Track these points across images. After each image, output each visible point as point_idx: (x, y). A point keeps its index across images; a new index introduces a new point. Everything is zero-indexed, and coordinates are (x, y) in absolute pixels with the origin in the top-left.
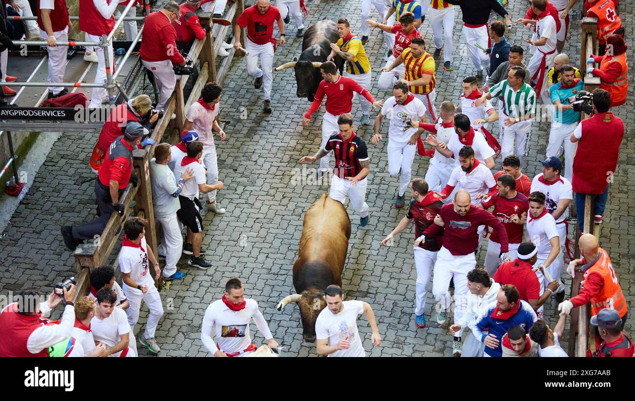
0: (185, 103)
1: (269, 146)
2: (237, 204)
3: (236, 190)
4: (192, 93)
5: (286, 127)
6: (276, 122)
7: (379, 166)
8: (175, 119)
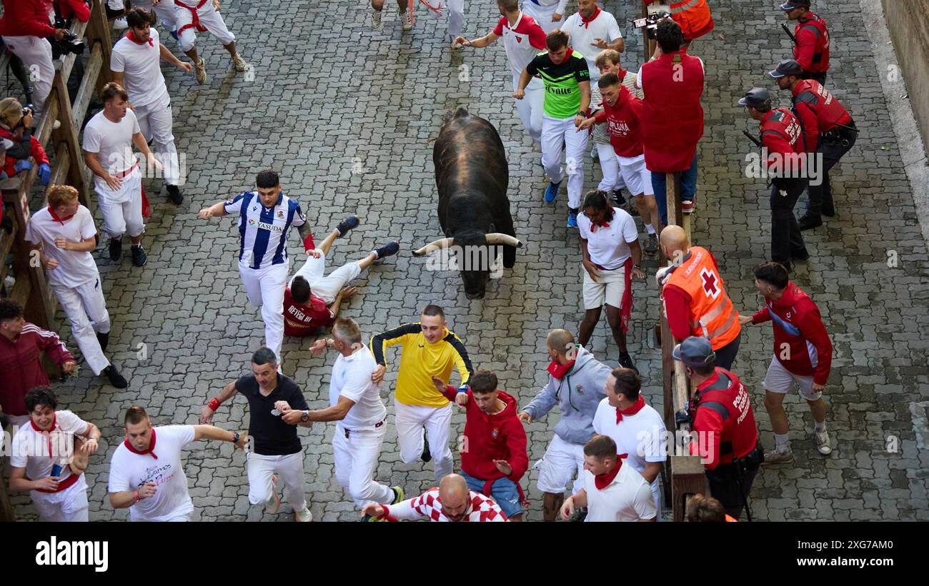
0: (72, 102)
1: (203, 153)
2: (166, 242)
3: (162, 222)
4: (81, 88)
5: (226, 122)
6: (210, 117)
7: (368, 165)
8: (60, 128)
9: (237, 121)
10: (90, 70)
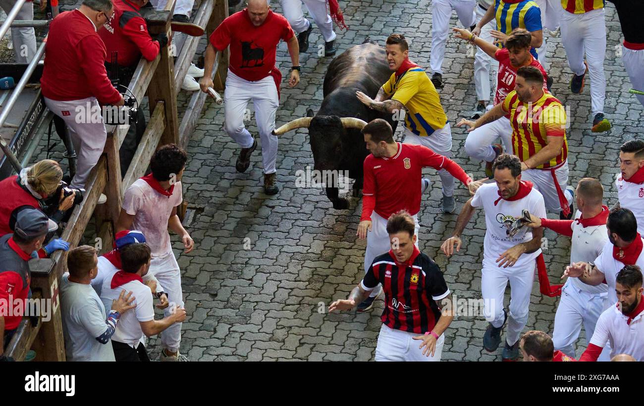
0: (123, 175)
1: (274, 252)
2: (218, 356)
3: (215, 331)
4: (135, 158)
5: (304, 217)
6: (286, 209)
7: (473, 288)
8: (106, 204)
9: (319, 217)
10: (148, 137)
